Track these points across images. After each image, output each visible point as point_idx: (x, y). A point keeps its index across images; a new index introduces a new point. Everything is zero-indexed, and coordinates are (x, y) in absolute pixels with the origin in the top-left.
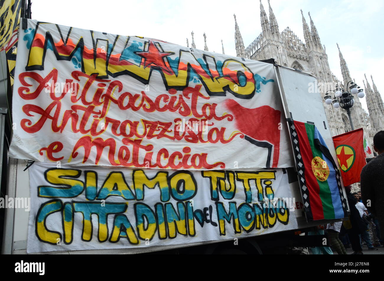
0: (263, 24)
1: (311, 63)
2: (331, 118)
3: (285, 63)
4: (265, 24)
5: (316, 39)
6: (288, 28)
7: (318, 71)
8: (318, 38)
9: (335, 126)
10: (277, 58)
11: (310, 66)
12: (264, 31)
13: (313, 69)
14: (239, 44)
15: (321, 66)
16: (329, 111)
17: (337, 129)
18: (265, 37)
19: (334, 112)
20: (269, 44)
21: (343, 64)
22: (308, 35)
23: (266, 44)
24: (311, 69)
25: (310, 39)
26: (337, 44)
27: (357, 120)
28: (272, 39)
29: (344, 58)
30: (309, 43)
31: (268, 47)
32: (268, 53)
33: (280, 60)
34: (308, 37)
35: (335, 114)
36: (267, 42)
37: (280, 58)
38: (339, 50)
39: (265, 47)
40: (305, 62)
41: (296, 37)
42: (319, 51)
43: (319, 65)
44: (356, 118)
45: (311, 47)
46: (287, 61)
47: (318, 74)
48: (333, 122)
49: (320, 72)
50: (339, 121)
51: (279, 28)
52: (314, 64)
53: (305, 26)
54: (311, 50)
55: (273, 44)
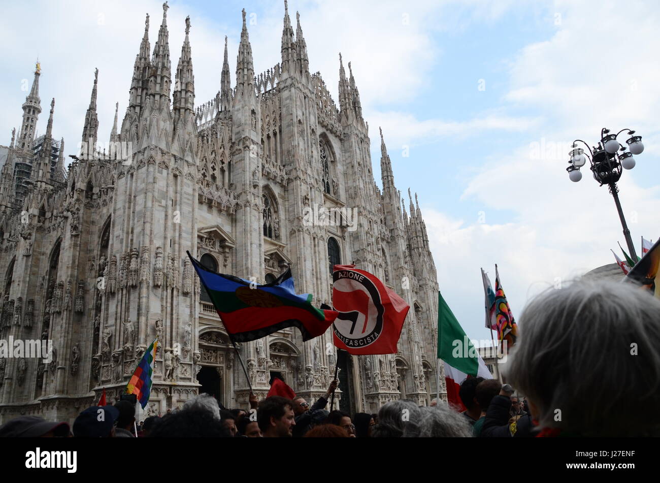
0: (286, 48)
1: (345, 145)
2: (368, 246)
3: (313, 129)
4: (290, 50)
5: (357, 108)
6: (318, 73)
7: (357, 161)
8: (360, 108)
9: (373, 261)
10: (303, 114)
11: (343, 149)
12: (286, 61)
13: (347, 155)
14: (246, 64)
15: (360, 155)
16: (367, 233)
17: (375, 266)
18: (287, 72)
19: (372, 237)
20: (292, 85)
21: (386, 163)
22: (347, 96)
23: (286, 85)
24: (344, 154)
25: (349, 105)
26: (380, 129)
27: (399, 258)
28: (298, 79)
29: (388, 153)
30: (346, 110)
31: (290, 91)
32: (288, 101)
33: (306, 121)
34: (347, 100)
35: (374, 240)
36: (289, 82)
37: (306, 117)
38: (382, 140)
39: (283, 89)
40: (337, 140)
41: (328, 94)
42: (359, 129)
43: (358, 151)
44: (398, 254)
45: (350, 117)
46: (316, 126)
47: (356, 165)
48: (370, 254)
49: (359, 165)
50: (378, 253)
51: (310, 66)
52: (351, 147)
53: (343, 82)
54: (350, 122)
55: (299, 88)
